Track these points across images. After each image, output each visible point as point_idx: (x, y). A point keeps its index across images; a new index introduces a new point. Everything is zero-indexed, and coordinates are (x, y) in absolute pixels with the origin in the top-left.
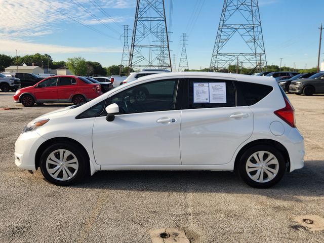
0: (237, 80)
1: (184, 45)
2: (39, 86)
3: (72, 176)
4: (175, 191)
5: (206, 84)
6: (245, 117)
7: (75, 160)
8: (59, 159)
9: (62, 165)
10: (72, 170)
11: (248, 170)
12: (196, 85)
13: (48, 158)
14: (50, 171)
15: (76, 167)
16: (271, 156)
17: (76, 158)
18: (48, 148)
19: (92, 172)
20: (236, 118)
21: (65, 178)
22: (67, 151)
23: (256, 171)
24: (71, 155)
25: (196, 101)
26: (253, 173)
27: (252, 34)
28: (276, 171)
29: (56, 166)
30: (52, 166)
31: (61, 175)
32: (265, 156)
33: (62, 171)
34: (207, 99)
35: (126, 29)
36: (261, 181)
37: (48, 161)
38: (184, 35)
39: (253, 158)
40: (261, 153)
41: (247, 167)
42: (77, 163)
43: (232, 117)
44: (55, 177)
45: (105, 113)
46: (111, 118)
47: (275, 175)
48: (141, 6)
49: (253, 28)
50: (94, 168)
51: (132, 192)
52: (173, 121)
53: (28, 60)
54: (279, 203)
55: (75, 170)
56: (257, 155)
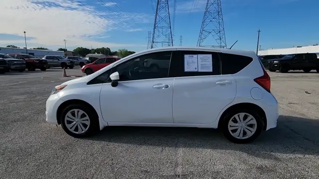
0: (222, 52)
1: (181, 42)
2: (95, 63)
3: (85, 130)
4: (168, 146)
5: (195, 56)
6: (229, 83)
7: (87, 117)
8: (75, 116)
9: (77, 121)
10: (85, 126)
11: (230, 129)
12: (186, 57)
13: (66, 116)
15: (88, 123)
16: (251, 117)
17: (87, 116)
19: (101, 127)
20: (221, 85)
21: (80, 132)
22: (80, 110)
23: (237, 129)
24: (84, 114)
25: (186, 70)
26: (234, 131)
27: (219, 34)
28: (254, 130)
29: (73, 122)
30: (70, 122)
31: (76, 129)
32: (245, 117)
33: (77, 126)
34: (196, 69)
35: (149, 34)
36: (241, 137)
37: (66, 118)
38: (181, 36)
39: (235, 118)
40: (242, 115)
41: (229, 126)
42: (89, 120)
43: (218, 84)
45: (110, 80)
46: (115, 84)
47: (253, 133)
48: (157, 20)
49: (220, 32)
50: (102, 124)
51: (132, 146)
52: (167, 87)
53: (98, 51)
54: (260, 162)
55: (87, 126)
56: (239, 116)
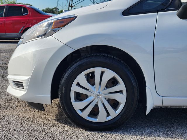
3: (114, 114)
7: (122, 86)
8: (93, 84)
10: (115, 104)
13: (75, 82)
14: (77, 106)
15: (122, 99)
17: (122, 83)
18: (76, 65)
21: (102, 118)
24: (114, 78)
29: (88, 96)
31: (95, 113)
33: (96, 106)
37: (74, 88)
42: (125, 92)
44: (85, 115)
55: (120, 104)
